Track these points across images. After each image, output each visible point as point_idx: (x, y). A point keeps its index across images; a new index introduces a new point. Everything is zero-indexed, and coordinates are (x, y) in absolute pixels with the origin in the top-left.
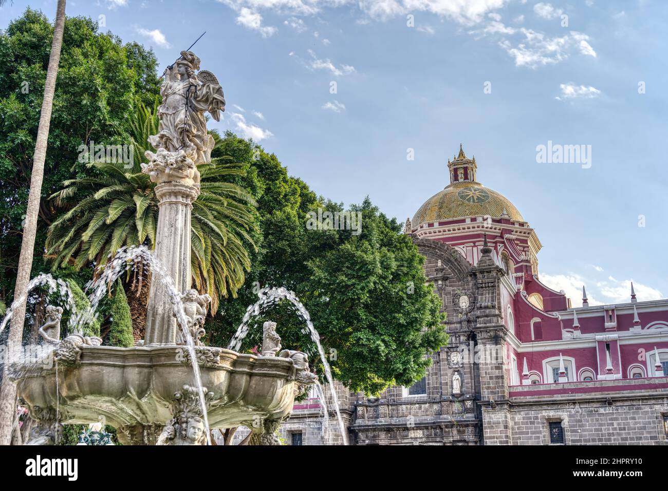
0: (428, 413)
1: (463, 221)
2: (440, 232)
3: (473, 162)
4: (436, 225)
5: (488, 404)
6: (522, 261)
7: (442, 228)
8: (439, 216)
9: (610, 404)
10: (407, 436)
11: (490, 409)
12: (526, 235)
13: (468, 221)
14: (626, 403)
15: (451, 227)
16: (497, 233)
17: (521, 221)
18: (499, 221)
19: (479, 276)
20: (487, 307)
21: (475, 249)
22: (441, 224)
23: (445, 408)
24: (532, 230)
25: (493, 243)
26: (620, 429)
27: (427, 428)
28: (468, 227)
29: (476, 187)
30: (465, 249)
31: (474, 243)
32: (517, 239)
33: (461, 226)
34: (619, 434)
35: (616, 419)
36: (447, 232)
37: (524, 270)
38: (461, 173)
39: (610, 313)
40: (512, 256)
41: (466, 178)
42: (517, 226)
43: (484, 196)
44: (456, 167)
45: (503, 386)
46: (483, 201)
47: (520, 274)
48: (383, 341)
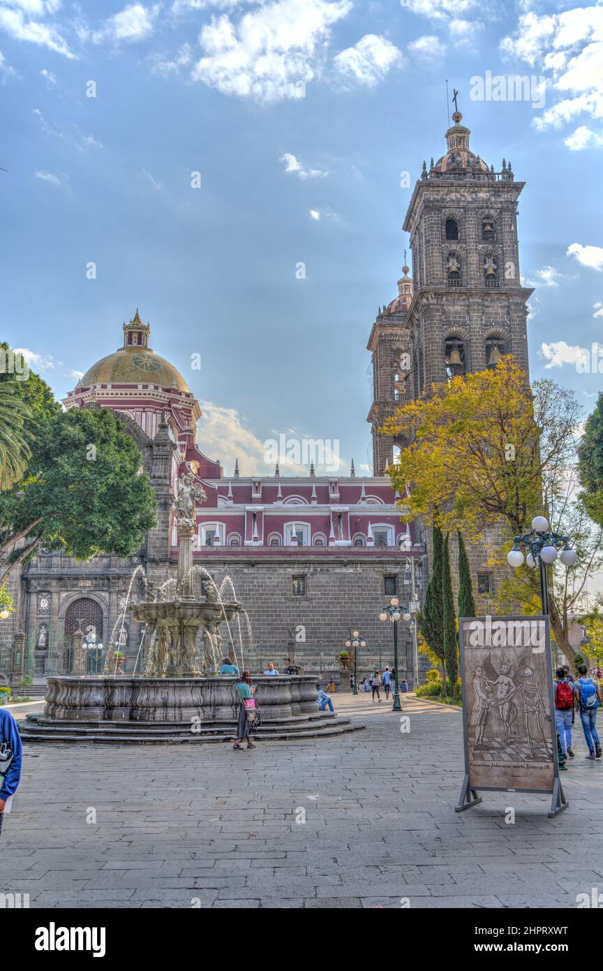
0: (98, 566)
1: (136, 387)
2: (112, 394)
3: (147, 328)
4: (109, 387)
5: (153, 561)
6: (186, 431)
7: (114, 391)
8: (113, 379)
9: (253, 566)
10: (77, 584)
11: (154, 565)
12: (191, 405)
13: (140, 387)
14: (266, 566)
15: (124, 391)
16: (166, 401)
17: (187, 391)
18: (168, 391)
19: (155, 448)
20: (159, 477)
21: (144, 414)
22: (113, 387)
23: (113, 562)
24: (196, 401)
25: (162, 410)
26: (259, 586)
27: (96, 579)
28: (139, 392)
29: (149, 353)
30: (134, 414)
31: (144, 408)
32: (183, 409)
33: (133, 391)
34: (257, 590)
35: (256, 578)
36: (119, 396)
37: (187, 438)
38: (135, 336)
39: (257, 485)
40: (177, 424)
41: (140, 343)
42: (183, 396)
43: (156, 365)
44: (131, 330)
45: (167, 546)
46: (155, 369)
47: (183, 443)
48: (111, 523)
